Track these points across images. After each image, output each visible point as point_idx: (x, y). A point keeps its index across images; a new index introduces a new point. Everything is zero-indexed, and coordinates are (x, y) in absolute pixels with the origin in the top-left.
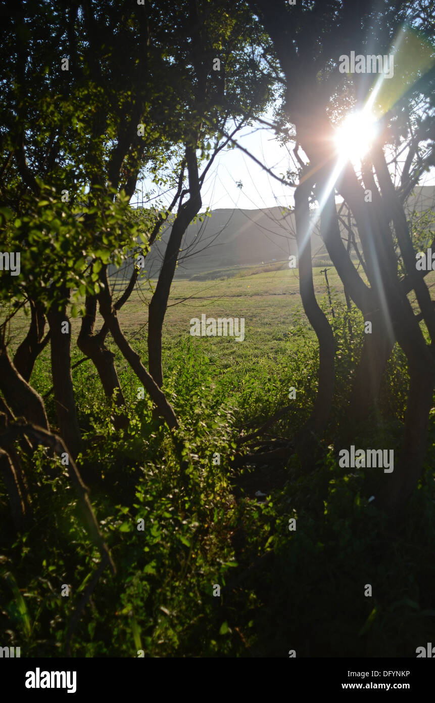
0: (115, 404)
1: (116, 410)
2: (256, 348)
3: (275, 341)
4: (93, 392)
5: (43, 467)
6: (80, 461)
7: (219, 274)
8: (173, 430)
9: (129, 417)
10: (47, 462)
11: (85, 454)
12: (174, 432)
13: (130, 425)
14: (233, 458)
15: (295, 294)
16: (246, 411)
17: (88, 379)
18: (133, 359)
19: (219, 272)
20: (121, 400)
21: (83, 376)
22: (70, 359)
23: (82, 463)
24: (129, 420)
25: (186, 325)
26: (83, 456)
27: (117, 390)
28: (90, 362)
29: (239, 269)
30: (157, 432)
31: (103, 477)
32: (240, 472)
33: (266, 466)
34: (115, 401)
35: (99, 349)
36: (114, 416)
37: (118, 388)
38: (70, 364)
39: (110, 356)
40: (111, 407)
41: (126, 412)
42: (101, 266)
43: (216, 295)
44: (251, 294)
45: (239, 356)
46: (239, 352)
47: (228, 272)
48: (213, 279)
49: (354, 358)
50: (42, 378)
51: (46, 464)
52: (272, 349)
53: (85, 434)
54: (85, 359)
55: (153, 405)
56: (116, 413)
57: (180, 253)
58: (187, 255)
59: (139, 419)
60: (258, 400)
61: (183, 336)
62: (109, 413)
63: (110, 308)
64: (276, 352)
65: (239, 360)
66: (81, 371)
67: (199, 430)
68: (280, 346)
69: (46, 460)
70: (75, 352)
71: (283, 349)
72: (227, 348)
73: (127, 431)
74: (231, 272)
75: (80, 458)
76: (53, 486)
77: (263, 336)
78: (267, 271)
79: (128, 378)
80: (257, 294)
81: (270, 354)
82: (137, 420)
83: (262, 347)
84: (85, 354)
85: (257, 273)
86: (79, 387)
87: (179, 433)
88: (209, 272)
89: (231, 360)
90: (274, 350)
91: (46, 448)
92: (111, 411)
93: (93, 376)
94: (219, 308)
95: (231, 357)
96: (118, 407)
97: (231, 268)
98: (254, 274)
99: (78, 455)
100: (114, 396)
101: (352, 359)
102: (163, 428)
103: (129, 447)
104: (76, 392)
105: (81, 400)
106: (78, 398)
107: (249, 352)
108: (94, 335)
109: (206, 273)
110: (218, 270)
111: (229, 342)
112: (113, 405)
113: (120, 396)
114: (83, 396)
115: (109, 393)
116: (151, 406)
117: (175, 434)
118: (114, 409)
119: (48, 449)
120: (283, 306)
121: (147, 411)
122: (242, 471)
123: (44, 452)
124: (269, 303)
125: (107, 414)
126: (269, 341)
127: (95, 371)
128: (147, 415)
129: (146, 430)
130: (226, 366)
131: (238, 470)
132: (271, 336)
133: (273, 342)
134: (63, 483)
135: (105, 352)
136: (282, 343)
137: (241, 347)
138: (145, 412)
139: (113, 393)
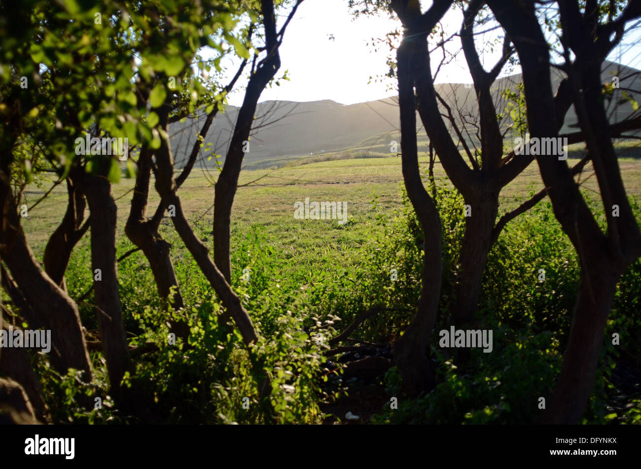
0: (173, 307)
1: (174, 315)
2: (317, 237)
3: (336, 230)
4: (143, 286)
5: (77, 396)
6: (127, 382)
7: (268, 164)
8: (251, 345)
9: (190, 324)
10: (81, 389)
11: (133, 373)
12: (251, 348)
13: (190, 334)
14: (326, 379)
15: (348, 183)
16: (319, 309)
17: (138, 270)
18: (198, 252)
19: (270, 162)
20: (178, 302)
21: (131, 267)
22: (115, 250)
23: (129, 385)
24: (190, 327)
25: (241, 213)
26: (131, 375)
27: (175, 290)
28: (141, 252)
29: (288, 160)
30: (225, 343)
31: (156, 400)
32: (334, 396)
33: (355, 379)
34: (172, 304)
35: (152, 238)
36: (170, 322)
37: (175, 287)
38: (115, 257)
39: (165, 247)
40: (167, 311)
41: (186, 318)
42: (164, 95)
43: (270, 183)
44: (304, 182)
45: (300, 246)
46: (300, 241)
47: (278, 162)
48: (264, 168)
49: (452, 250)
50: (84, 270)
51: (80, 391)
52: (334, 238)
53: (134, 338)
54: (133, 251)
55: (221, 309)
56: (173, 318)
57: (254, 121)
58: (263, 124)
59: (202, 327)
60: (332, 296)
61: (238, 224)
62: (164, 319)
63: (171, 183)
64: (339, 242)
65: (301, 249)
66: (130, 263)
67: (283, 344)
68: (342, 235)
69: (80, 387)
70: (121, 241)
71: (346, 238)
72: (286, 237)
73: (187, 342)
74: (281, 162)
75: (127, 379)
76: (90, 420)
77: (322, 224)
78: (316, 161)
79: (183, 270)
80: (311, 183)
81: (332, 244)
82: (200, 328)
83: (323, 236)
84: (134, 243)
85: (307, 163)
86: (127, 280)
87: (259, 348)
88: (259, 162)
89: (291, 250)
90: (336, 239)
91: (80, 372)
92: (167, 316)
93: (142, 267)
94: (274, 196)
95: (292, 247)
96: (176, 310)
97: (281, 158)
98: (304, 164)
99: (124, 374)
100: (171, 297)
101: (450, 252)
102: (232, 337)
103: (189, 360)
104: (124, 286)
105: (129, 295)
106: (125, 294)
107: (310, 242)
108: (146, 221)
109: (256, 162)
110: (268, 160)
111: (287, 230)
112: (170, 308)
113: (178, 298)
114: (132, 291)
115: (164, 292)
116: (218, 310)
117: (253, 351)
118: (171, 313)
119: (83, 374)
120: (338, 195)
121: (213, 317)
122: (337, 395)
123: (77, 378)
124: (324, 191)
125: (161, 319)
126: (329, 229)
127: (145, 261)
128: (213, 322)
129: (210, 340)
130: (288, 257)
131: (332, 394)
132: (331, 225)
133: (334, 230)
134: (103, 414)
135: (158, 241)
136: (344, 233)
137: (301, 236)
138: (211, 318)
139: (169, 292)
